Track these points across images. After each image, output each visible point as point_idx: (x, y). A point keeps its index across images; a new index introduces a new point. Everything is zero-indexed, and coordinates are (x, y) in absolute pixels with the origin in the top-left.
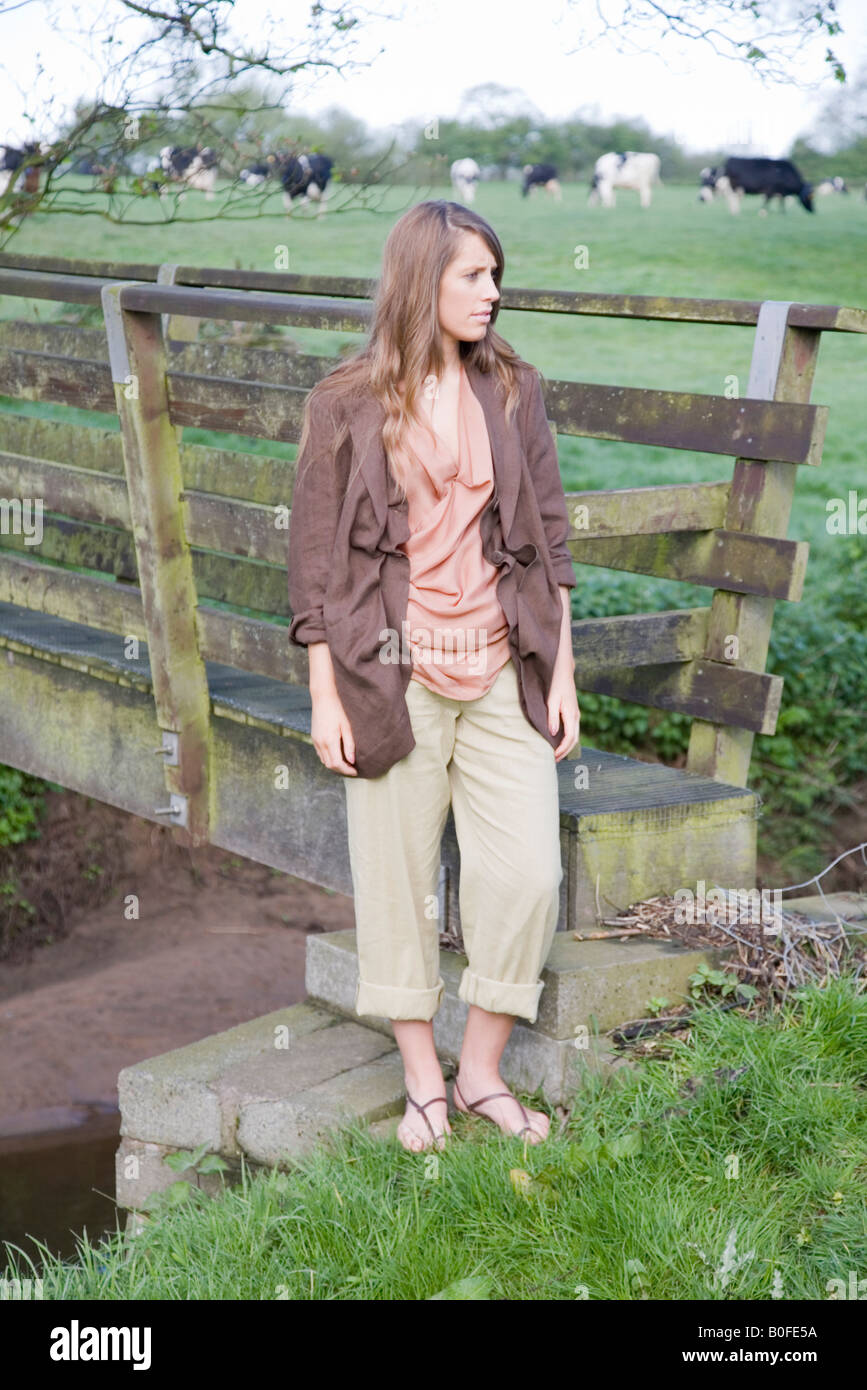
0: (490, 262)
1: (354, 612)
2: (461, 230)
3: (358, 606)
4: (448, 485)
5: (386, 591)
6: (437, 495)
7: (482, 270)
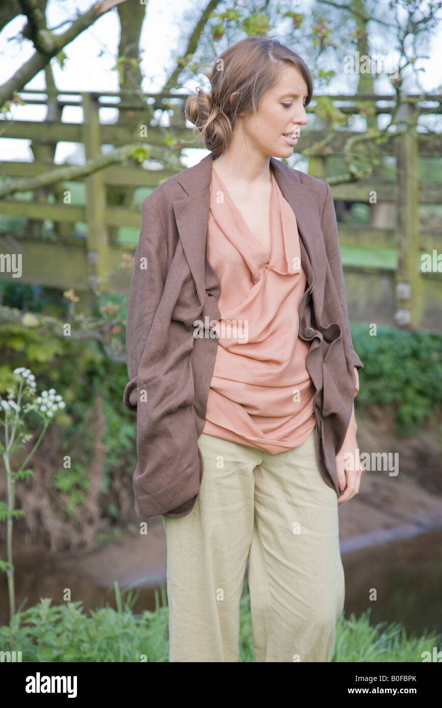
0: (303, 90)
1: (167, 372)
2: (281, 63)
3: (171, 369)
4: (261, 271)
5: (195, 359)
6: (253, 280)
7: (295, 97)
